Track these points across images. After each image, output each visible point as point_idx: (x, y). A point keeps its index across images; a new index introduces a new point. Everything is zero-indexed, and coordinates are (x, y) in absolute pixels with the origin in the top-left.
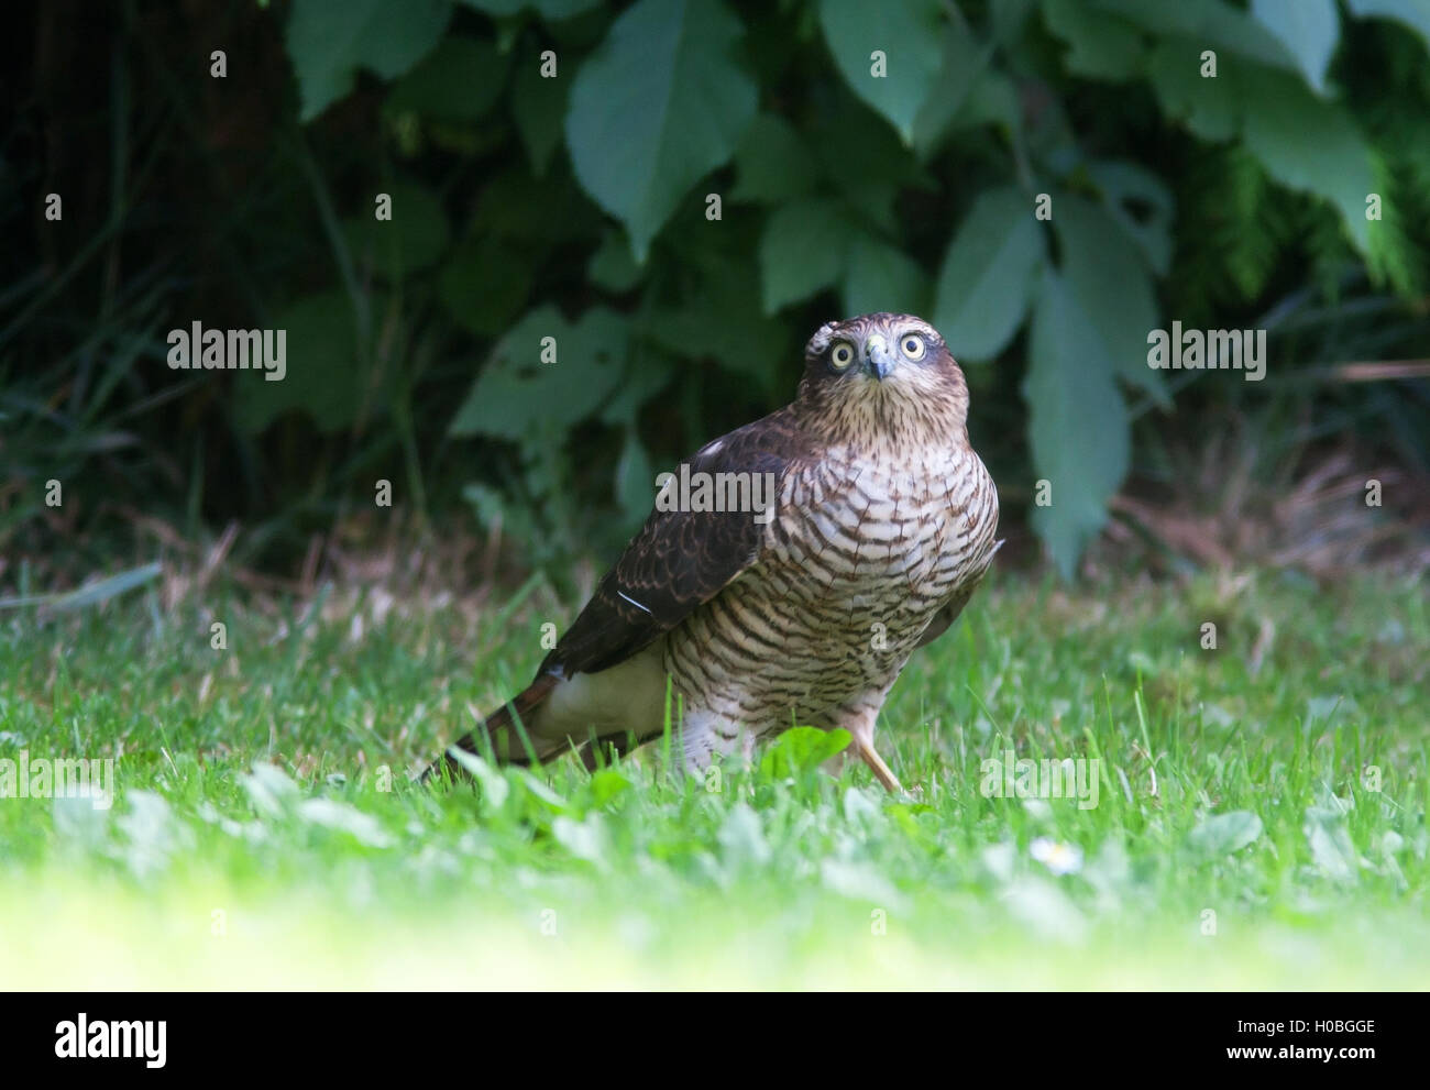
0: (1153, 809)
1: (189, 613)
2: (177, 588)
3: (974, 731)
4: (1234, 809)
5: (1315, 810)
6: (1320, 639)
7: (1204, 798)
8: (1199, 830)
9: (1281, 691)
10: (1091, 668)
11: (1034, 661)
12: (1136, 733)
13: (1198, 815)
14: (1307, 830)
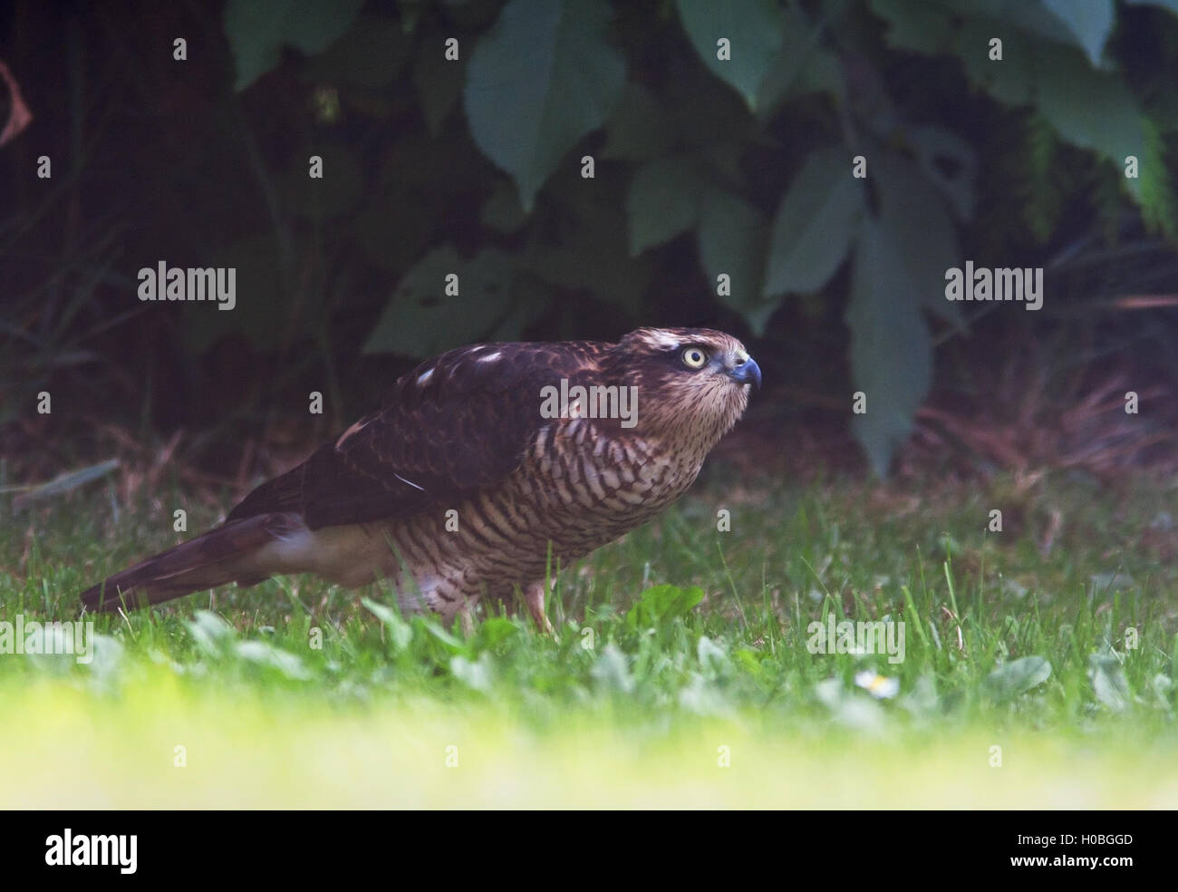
0: (959, 656)
1: (143, 503)
2: (132, 482)
3: (808, 599)
4: (1027, 654)
5: (1097, 655)
6: (1102, 526)
7: (1003, 647)
8: (997, 672)
9: (1068, 568)
10: (908, 549)
11: (859, 542)
12: (946, 598)
13: (998, 662)
14: (1090, 673)
